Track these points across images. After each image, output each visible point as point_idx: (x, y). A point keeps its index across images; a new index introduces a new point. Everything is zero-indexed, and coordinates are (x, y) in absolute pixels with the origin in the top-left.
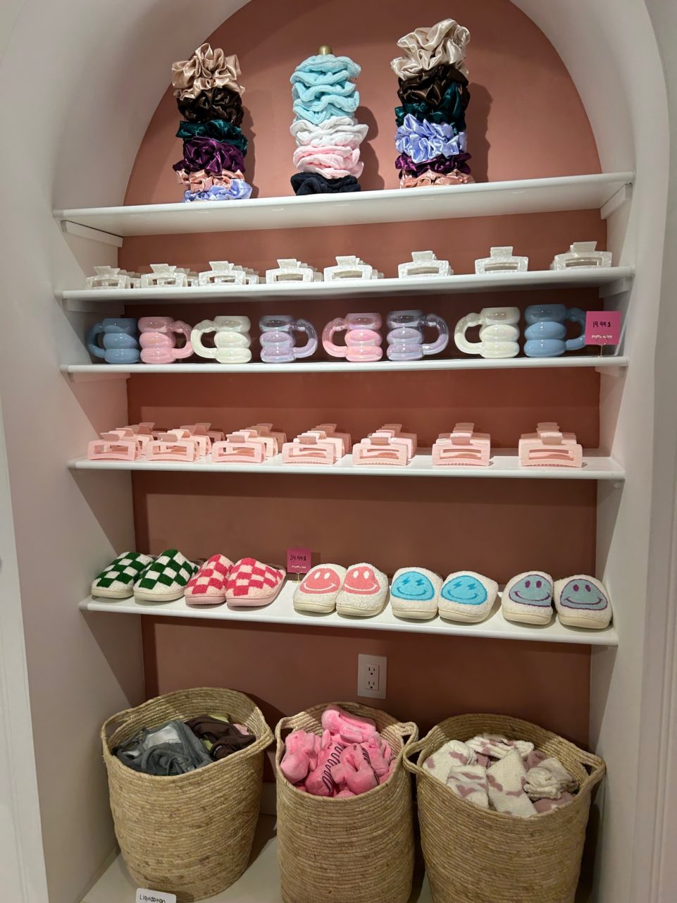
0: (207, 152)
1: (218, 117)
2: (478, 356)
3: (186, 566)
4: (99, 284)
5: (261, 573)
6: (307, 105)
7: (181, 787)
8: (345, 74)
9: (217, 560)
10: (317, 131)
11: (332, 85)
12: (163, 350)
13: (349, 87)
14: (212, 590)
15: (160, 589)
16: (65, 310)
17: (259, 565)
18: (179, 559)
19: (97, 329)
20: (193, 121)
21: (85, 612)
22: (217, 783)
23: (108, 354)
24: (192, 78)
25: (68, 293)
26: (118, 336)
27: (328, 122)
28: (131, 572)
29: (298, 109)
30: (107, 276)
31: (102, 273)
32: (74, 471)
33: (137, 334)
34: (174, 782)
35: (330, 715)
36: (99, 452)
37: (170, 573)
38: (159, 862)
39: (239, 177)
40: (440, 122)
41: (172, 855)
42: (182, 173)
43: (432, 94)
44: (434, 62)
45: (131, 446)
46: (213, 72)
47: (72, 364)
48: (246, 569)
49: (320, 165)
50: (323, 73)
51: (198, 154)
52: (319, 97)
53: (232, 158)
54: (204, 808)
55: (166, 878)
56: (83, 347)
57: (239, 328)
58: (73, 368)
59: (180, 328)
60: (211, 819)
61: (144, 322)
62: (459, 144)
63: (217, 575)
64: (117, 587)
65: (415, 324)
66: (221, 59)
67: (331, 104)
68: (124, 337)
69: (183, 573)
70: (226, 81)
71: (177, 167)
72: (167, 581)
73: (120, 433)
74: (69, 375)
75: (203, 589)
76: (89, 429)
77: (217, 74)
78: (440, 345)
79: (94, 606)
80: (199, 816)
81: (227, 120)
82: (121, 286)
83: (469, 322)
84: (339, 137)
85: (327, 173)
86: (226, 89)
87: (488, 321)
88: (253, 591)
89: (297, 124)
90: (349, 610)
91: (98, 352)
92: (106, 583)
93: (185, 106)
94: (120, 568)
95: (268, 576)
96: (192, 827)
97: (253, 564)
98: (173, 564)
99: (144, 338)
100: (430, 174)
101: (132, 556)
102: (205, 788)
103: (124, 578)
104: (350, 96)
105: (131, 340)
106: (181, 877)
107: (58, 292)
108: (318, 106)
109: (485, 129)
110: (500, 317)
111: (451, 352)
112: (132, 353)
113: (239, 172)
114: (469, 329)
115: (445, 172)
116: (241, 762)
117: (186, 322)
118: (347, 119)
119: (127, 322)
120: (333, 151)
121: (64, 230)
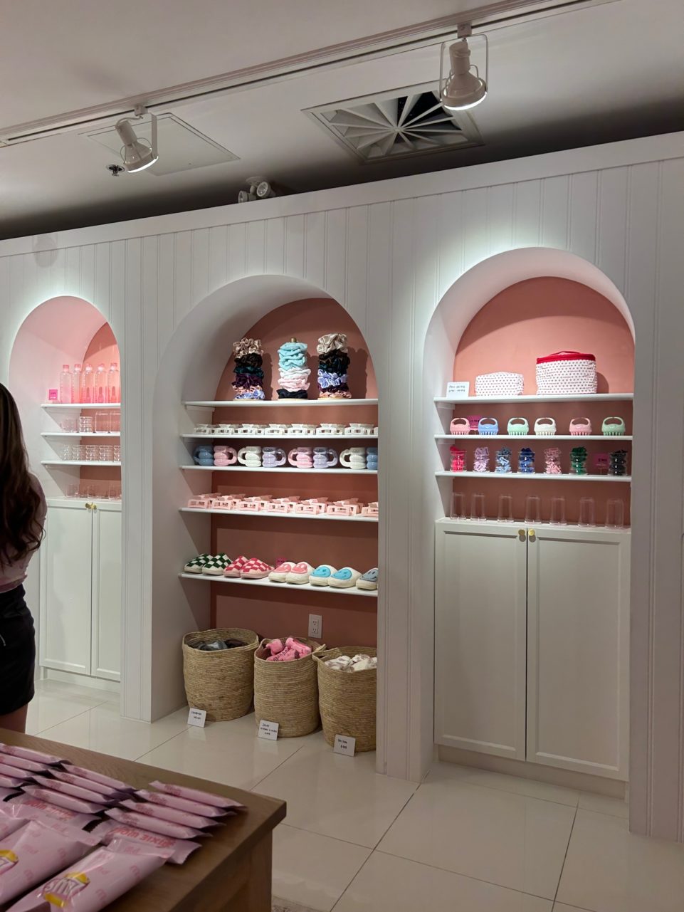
0: (243, 380)
1: (249, 365)
2: (349, 468)
3: (228, 561)
4: (200, 431)
5: (259, 564)
6: (283, 363)
7: (212, 657)
8: (299, 350)
9: (240, 558)
10: (287, 373)
11: (292, 356)
12: (224, 460)
13: (300, 355)
14: (235, 570)
15: (213, 569)
16: (183, 442)
17: (259, 561)
18: (225, 557)
19: (197, 450)
20: (240, 367)
21: (180, 578)
22: (229, 659)
23: (200, 461)
24: (240, 350)
25: (184, 435)
26: (205, 454)
27: (290, 370)
28: (203, 562)
29: (280, 364)
30: (202, 428)
31: (200, 426)
32: (181, 512)
33: (213, 453)
34: (208, 654)
35: (290, 640)
36: (193, 505)
37: (219, 563)
38: (201, 696)
39: (258, 388)
40: (332, 373)
41: (206, 692)
42: (234, 387)
43: (328, 362)
44: (329, 350)
45: (206, 502)
46: (248, 347)
47: (185, 465)
48: (252, 562)
49: (287, 387)
50: (290, 350)
51: (240, 380)
52: (287, 360)
53: (255, 381)
54: (222, 670)
55: (203, 704)
56: (191, 457)
57: (256, 452)
58: (184, 467)
59: (232, 451)
60: (225, 677)
61: (216, 448)
62: (340, 381)
63: (239, 564)
64: (195, 567)
65: (324, 453)
66: (252, 343)
67: (292, 363)
68: (207, 454)
69: (226, 564)
70: (254, 351)
71: (233, 384)
72: (217, 566)
73: (202, 496)
74: (183, 470)
75: (231, 569)
76: (191, 494)
77: (250, 349)
78: (334, 463)
79: (184, 575)
80: (219, 674)
81: (253, 367)
82: (208, 433)
83: (345, 453)
84: (295, 376)
85: (290, 390)
86: (253, 354)
87: (352, 453)
88: (252, 571)
89: (280, 369)
90: (291, 580)
91: (197, 460)
92: (191, 565)
93: (237, 360)
94: (198, 559)
95: (262, 566)
96: (216, 678)
97: (256, 561)
98: (221, 559)
99: (216, 455)
100: (327, 393)
101: (205, 556)
102: (223, 660)
103: (199, 564)
104: (301, 359)
105: (210, 455)
106: (210, 705)
107: (181, 435)
108: (287, 363)
109: (365, 368)
110: (356, 452)
111: (339, 466)
112: (210, 461)
113: (258, 386)
114: (346, 456)
115: (334, 392)
116: (241, 652)
117: (234, 448)
118: (299, 369)
119: (210, 448)
120: (292, 382)
121: (186, 409)
